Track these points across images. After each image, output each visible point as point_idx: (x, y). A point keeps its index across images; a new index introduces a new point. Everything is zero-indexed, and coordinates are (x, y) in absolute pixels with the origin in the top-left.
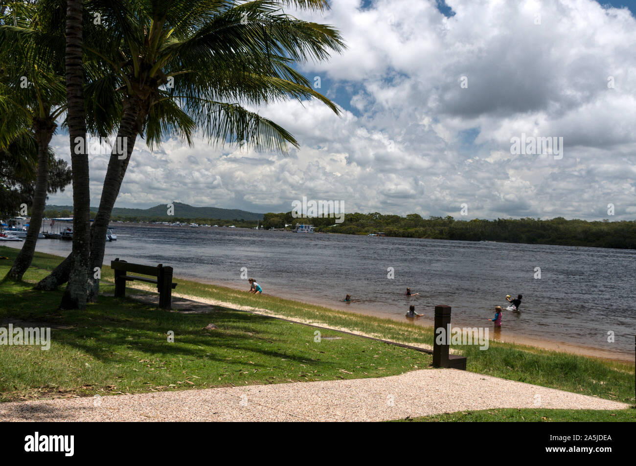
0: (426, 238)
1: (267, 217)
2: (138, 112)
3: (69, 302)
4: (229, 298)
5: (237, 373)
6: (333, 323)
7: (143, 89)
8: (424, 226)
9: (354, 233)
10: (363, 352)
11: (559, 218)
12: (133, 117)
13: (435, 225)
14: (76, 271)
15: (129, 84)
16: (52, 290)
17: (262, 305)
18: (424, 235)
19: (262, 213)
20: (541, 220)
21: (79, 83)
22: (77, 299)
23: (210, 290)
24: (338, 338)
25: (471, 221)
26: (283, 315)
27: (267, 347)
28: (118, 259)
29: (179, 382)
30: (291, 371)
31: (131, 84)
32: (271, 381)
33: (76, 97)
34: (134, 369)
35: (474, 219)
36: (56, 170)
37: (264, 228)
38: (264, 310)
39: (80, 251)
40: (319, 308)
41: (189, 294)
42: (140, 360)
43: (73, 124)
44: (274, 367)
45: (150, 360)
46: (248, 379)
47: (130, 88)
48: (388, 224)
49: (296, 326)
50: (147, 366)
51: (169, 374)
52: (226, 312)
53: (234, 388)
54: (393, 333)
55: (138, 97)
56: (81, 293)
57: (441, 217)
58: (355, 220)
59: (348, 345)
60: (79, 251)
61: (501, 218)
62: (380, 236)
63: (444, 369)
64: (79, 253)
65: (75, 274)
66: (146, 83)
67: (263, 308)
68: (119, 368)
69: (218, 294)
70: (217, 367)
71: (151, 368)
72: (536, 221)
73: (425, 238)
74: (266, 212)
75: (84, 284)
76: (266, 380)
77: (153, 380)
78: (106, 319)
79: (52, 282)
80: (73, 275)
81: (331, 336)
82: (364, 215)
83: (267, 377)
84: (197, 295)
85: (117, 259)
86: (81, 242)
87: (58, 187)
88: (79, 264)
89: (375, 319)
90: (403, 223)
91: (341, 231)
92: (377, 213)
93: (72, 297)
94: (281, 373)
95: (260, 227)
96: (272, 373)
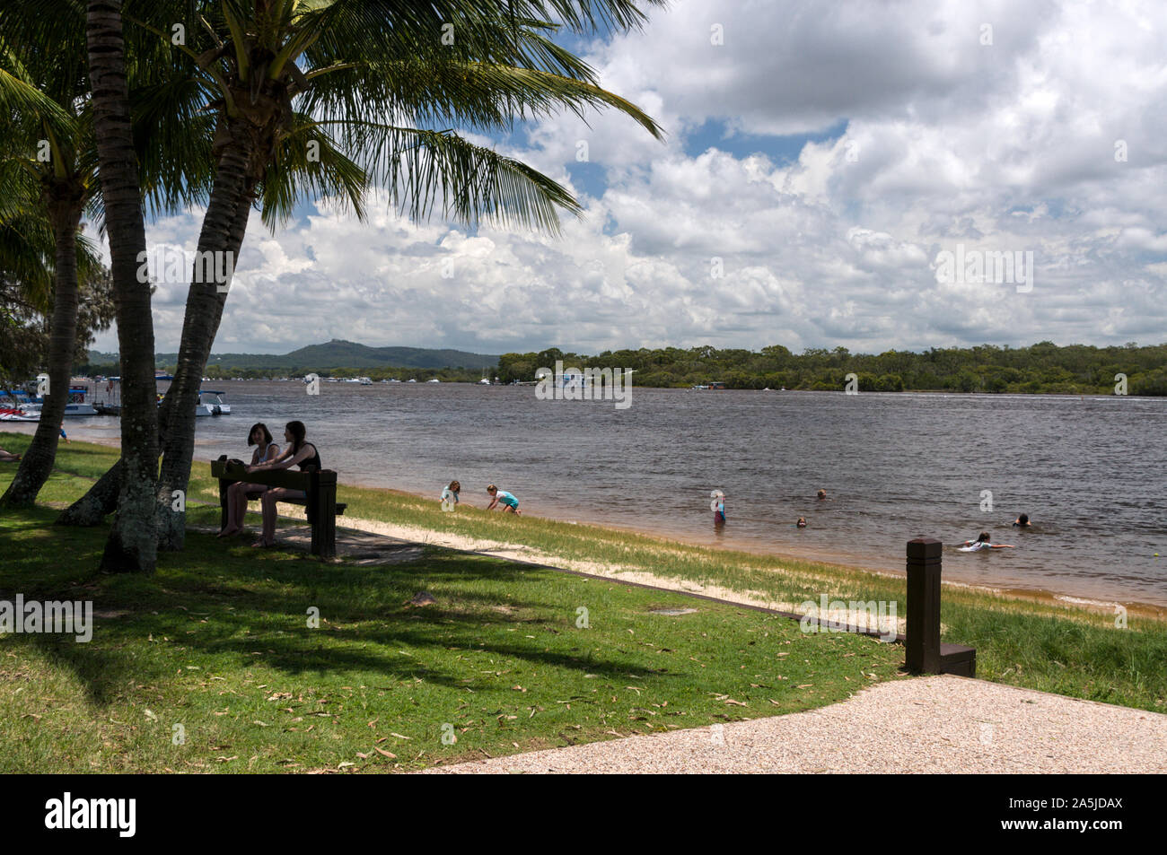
0: (802, 388)
1: (505, 361)
2: (250, 154)
3: (120, 559)
4: (448, 523)
5: (493, 718)
6: (665, 569)
7: (259, 104)
8: (795, 368)
9: (666, 386)
10: (752, 643)
11: (1045, 344)
12: (241, 163)
13: (815, 364)
14: (132, 491)
15: (228, 96)
16: (93, 524)
17: (517, 535)
18: (797, 384)
19: (495, 354)
20: (1009, 347)
21: (118, 89)
22: (136, 550)
23: (411, 507)
24: (689, 611)
25: (882, 355)
26: (561, 556)
27: (547, 642)
28: (226, 456)
29: (361, 755)
30: (609, 706)
31: (233, 94)
32: (571, 736)
33: (113, 118)
34: (257, 722)
35: (887, 351)
36: (108, 286)
37: (500, 381)
38: (522, 546)
39: (139, 448)
40: (629, 538)
41: (369, 518)
42: (271, 694)
43: (109, 177)
44: (572, 698)
45: (293, 692)
46: (519, 734)
47: (230, 102)
48: (728, 366)
49: (596, 586)
50: (287, 712)
51: (338, 733)
52: (447, 558)
53: (489, 761)
54: (788, 588)
55: (250, 121)
56: (144, 536)
57: (825, 350)
58: (667, 361)
59: (714, 627)
60: (135, 448)
61: (936, 347)
62: (715, 388)
63: (933, 677)
64: (135, 452)
65: (130, 496)
66: (263, 92)
67: (519, 541)
68: (222, 718)
69: (426, 515)
70: (445, 704)
71: (296, 715)
72: (1001, 352)
73: (799, 389)
74: (503, 353)
75: (150, 517)
76: (560, 735)
77: (299, 753)
78: (200, 589)
79: (93, 508)
80: (126, 499)
81: (673, 607)
82: (685, 352)
83: (562, 727)
84: (387, 518)
85: (223, 458)
86: (140, 428)
87: (111, 317)
88: (136, 475)
89: (743, 558)
90: (755, 363)
91: (642, 382)
92: (708, 347)
93: (125, 546)
94: (590, 713)
95: (492, 381)
96: (571, 717)
